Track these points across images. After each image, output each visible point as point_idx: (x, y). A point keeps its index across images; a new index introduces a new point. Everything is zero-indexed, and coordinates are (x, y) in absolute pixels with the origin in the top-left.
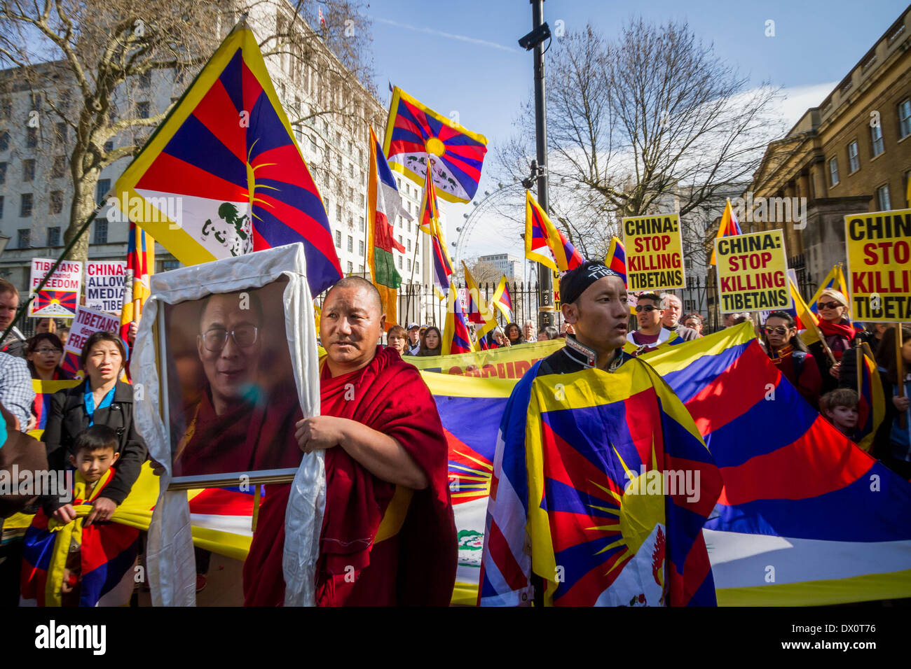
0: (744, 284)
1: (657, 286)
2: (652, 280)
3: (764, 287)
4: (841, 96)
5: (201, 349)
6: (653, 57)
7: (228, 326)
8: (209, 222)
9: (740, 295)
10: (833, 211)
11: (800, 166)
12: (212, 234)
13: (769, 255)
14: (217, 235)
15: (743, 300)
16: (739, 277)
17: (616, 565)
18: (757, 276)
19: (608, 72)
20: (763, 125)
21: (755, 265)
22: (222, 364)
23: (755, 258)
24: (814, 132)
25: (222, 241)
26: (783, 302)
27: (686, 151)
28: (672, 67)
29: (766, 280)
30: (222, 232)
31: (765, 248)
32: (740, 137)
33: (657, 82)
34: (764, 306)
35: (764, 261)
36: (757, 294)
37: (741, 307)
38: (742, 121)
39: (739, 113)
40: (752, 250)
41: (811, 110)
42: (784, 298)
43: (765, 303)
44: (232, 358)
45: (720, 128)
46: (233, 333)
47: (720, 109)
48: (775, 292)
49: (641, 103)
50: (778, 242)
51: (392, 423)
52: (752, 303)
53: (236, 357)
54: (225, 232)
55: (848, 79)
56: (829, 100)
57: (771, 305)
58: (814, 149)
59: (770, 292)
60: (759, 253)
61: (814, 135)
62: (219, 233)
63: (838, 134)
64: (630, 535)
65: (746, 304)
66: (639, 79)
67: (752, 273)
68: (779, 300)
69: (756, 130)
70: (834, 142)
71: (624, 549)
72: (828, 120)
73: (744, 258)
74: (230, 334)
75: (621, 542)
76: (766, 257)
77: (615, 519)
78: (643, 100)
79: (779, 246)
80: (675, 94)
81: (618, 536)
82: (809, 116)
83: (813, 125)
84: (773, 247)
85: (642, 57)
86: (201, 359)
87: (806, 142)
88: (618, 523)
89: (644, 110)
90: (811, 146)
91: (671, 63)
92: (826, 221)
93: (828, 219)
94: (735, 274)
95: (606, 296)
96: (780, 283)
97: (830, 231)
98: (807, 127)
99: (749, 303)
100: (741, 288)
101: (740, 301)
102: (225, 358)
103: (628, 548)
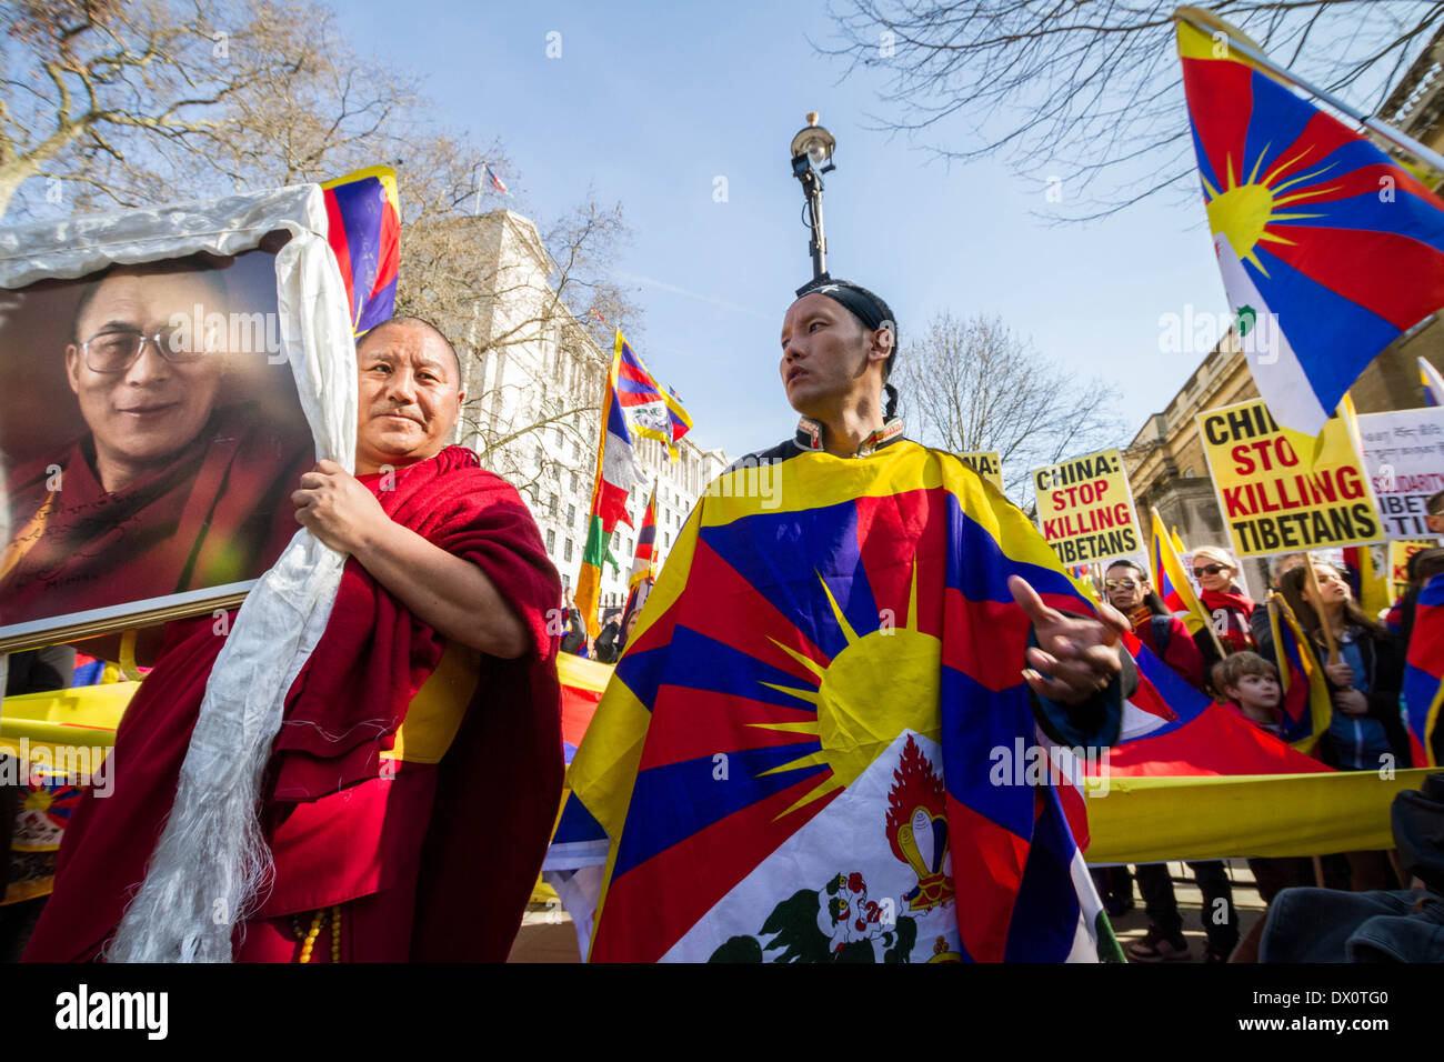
0: (1075, 526)
3: (1102, 527)
4: (1188, 399)
6: (965, 352)
9: (1070, 543)
11: (1151, 480)
13: (1104, 483)
15: (1075, 549)
16: (1067, 518)
17: (800, 804)
18: (1092, 513)
19: (914, 368)
21: (1087, 498)
23: (1086, 490)
24: (1162, 440)
26: (1131, 545)
27: (1009, 457)
28: (987, 362)
29: (1103, 517)
31: (1098, 474)
32: (1073, 439)
33: (972, 381)
34: (1104, 553)
35: (1099, 492)
36: (1094, 538)
37: (1074, 559)
39: (1069, 413)
41: (1154, 415)
42: (1132, 540)
43: (1106, 549)
45: (1048, 429)
47: (1046, 408)
48: (1118, 533)
49: (954, 401)
50: (1115, 464)
52: (1087, 552)
55: (1193, 381)
56: (1173, 404)
57: (1114, 552)
58: (1165, 460)
59: (1111, 535)
60: (1091, 482)
61: (1162, 443)
63: (1190, 441)
64: (839, 746)
65: (1080, 553)
66: (950, 375)
67: (1084, 510)
68: (1125, 543)
70: (1186, 451)
71: (823, 772)
72: (1177, 426)
73: (1071, 491)
75: (816, 759)
76: (1101, 486)
77: (809, 711)
78: (956, 398)
80: (993, 392)
81: (813, 744)
82: (1153, 421)
83: (1160, 432)
84: (1108, 471)
85: (952, 352)
87: (1152, 454)
88: (815, 719)
89: (958, 408)
90: (1160, 455)
91: (985, 360)
94: (1062, 514)
96: (1123, 519)
98: (1152, 434)
99: (1084, 553)
100: (1070, 533)
101: (1071, 550)
103: (832, 773)
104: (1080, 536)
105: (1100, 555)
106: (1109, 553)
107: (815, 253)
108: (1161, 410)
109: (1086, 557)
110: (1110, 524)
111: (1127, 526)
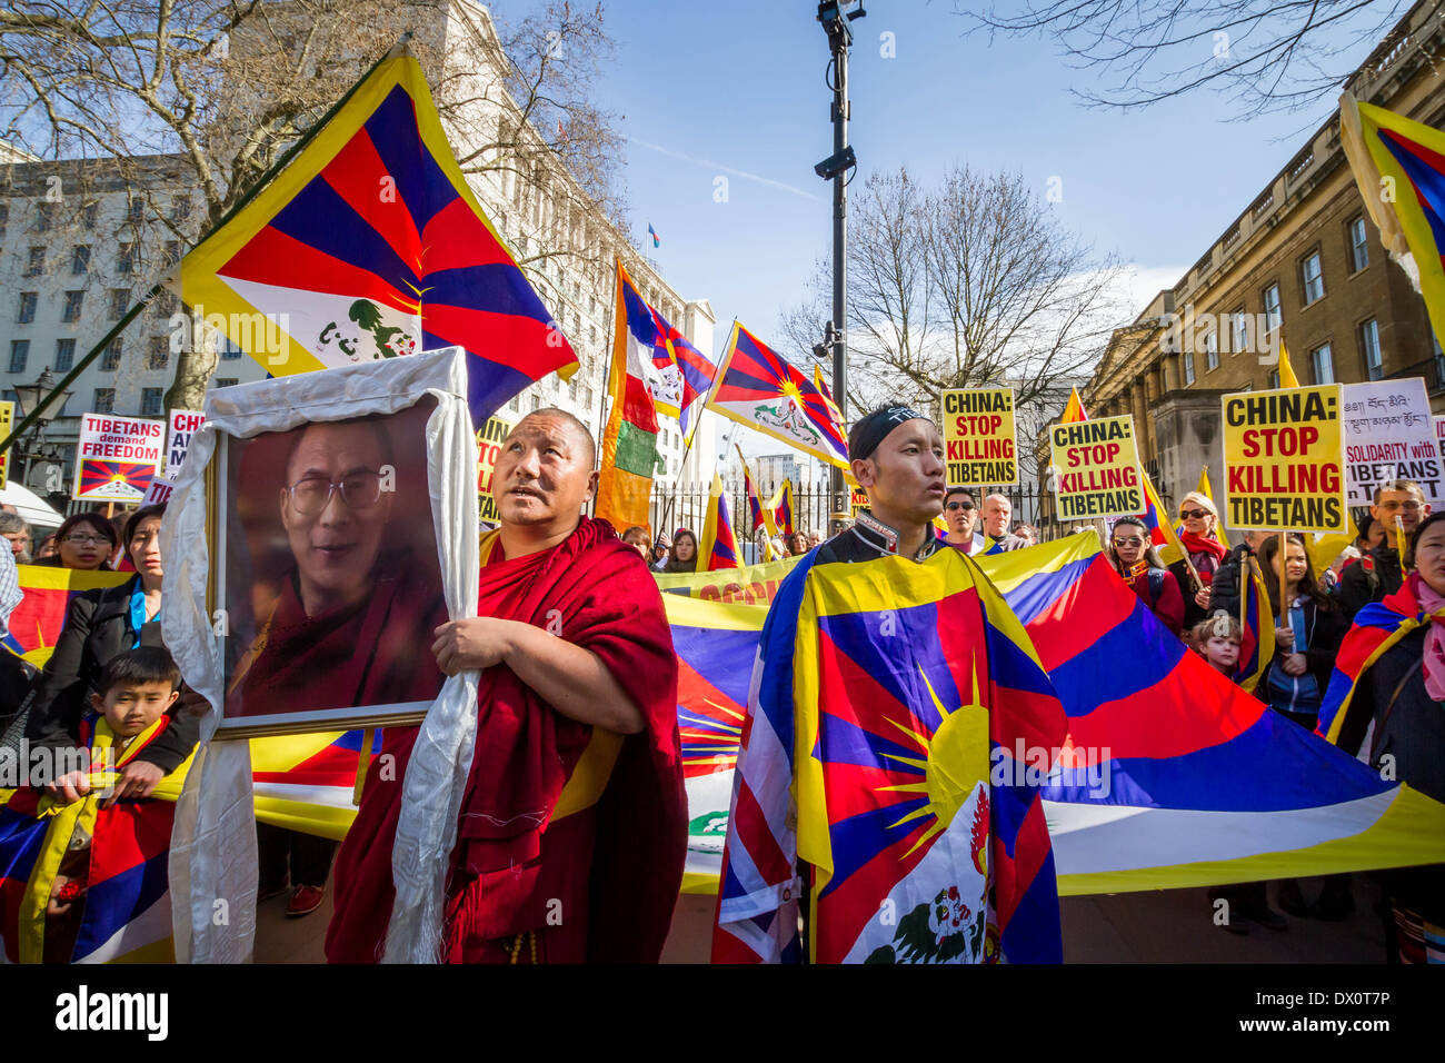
0: (1087, 483)
1: (983, 480)
2: (977, 472)
3: (1111, 486)
4: (1199, 277)
5: (287, 512)
6: (981, 215)
7: (335, 475)
8: (332, 326)
9: (1082, 497)
10: (1193, 407)
12: (335, 342)
13: (1116, 446)
14: (343, 344)
15: (1086, 504)
16: (1080, 475)
17: (920, 843)
18: (1103, 472)
19: (926, 228)
20: (1108, 305)
22: (320, 535)
25: (351, 353)
26: (1135, 505)
28: (1003, 227)
29: (1112, 477)
30: (351, 340)
31: (1111, 438)
32: (1081, 319)
33: (985, 246)
35: (1111, 454)
37: (1083, 512)
38: (1084, 299)
40: (1095, 440)
41: (1163, 292)
43: (1113, 506)
44: (338, 526)
46: (342, 485)
47: (1058, 282)
49: (964, 269)
51: (592, 629)
52: (1096, 507)
53: (344, 523)
54: (355, 341)
56: (1184, 281)
57: (1120, 510)
59: (1118, 493)
60: (1104, 444)
62: (347, 341)
64: (940, 799)
65: (1089, 507)
66: (962, 240)
67: (1096, 469)
68: (1130, 502)
69: (1100, 311)
71: (931, 819)
73: (1085, 450)
74: (337, 487)
75: (927, 810)
76: (1113, 449)
77: (920, 775)
78: (966, 266)
79: (1128, 435)
80: (1005, 261)
81: (923, 800)
85: (967, 212)
86: (286, 526)
88: (924, 780)
89: (968, 277)
91: (1001, 223)
92: (1183, 419)
93: (1187, 415)
94: (1075, 470)
95: (914, 446)
96: (1130, 481)
97: (1189, 430)
99: (1093, 508)
100: (1082, 489)
101: (1082, 504)
102: (325, 525)
103: (937, 819)
104: (1091, 492)
105: (1108, 511)
106: (1115, 510)
107: (837, 117)
108: (1171, 288)
109: (1095, 512)
110: (1119, 485)
111: (1133, 488)
